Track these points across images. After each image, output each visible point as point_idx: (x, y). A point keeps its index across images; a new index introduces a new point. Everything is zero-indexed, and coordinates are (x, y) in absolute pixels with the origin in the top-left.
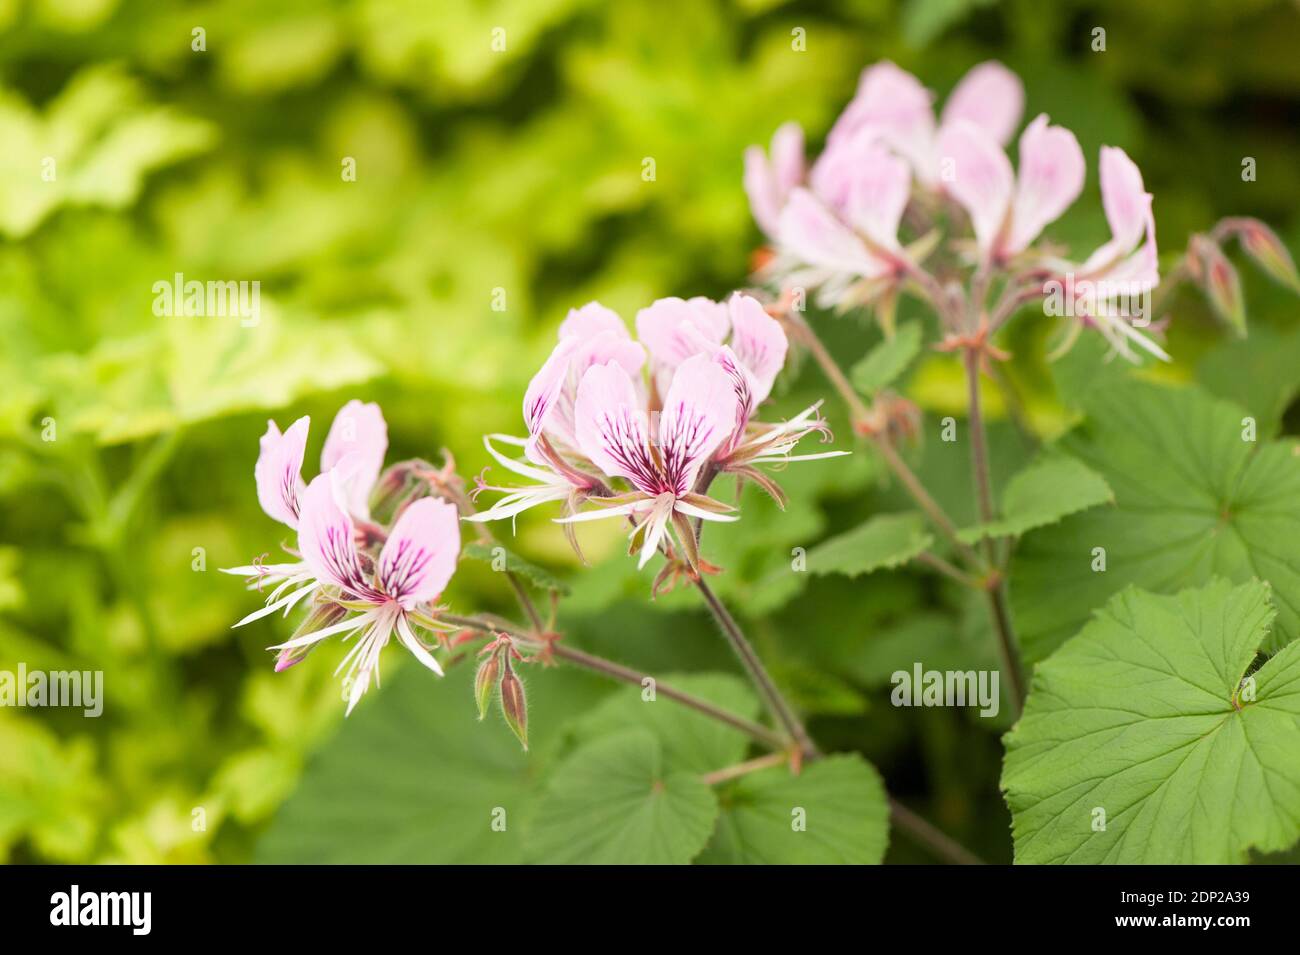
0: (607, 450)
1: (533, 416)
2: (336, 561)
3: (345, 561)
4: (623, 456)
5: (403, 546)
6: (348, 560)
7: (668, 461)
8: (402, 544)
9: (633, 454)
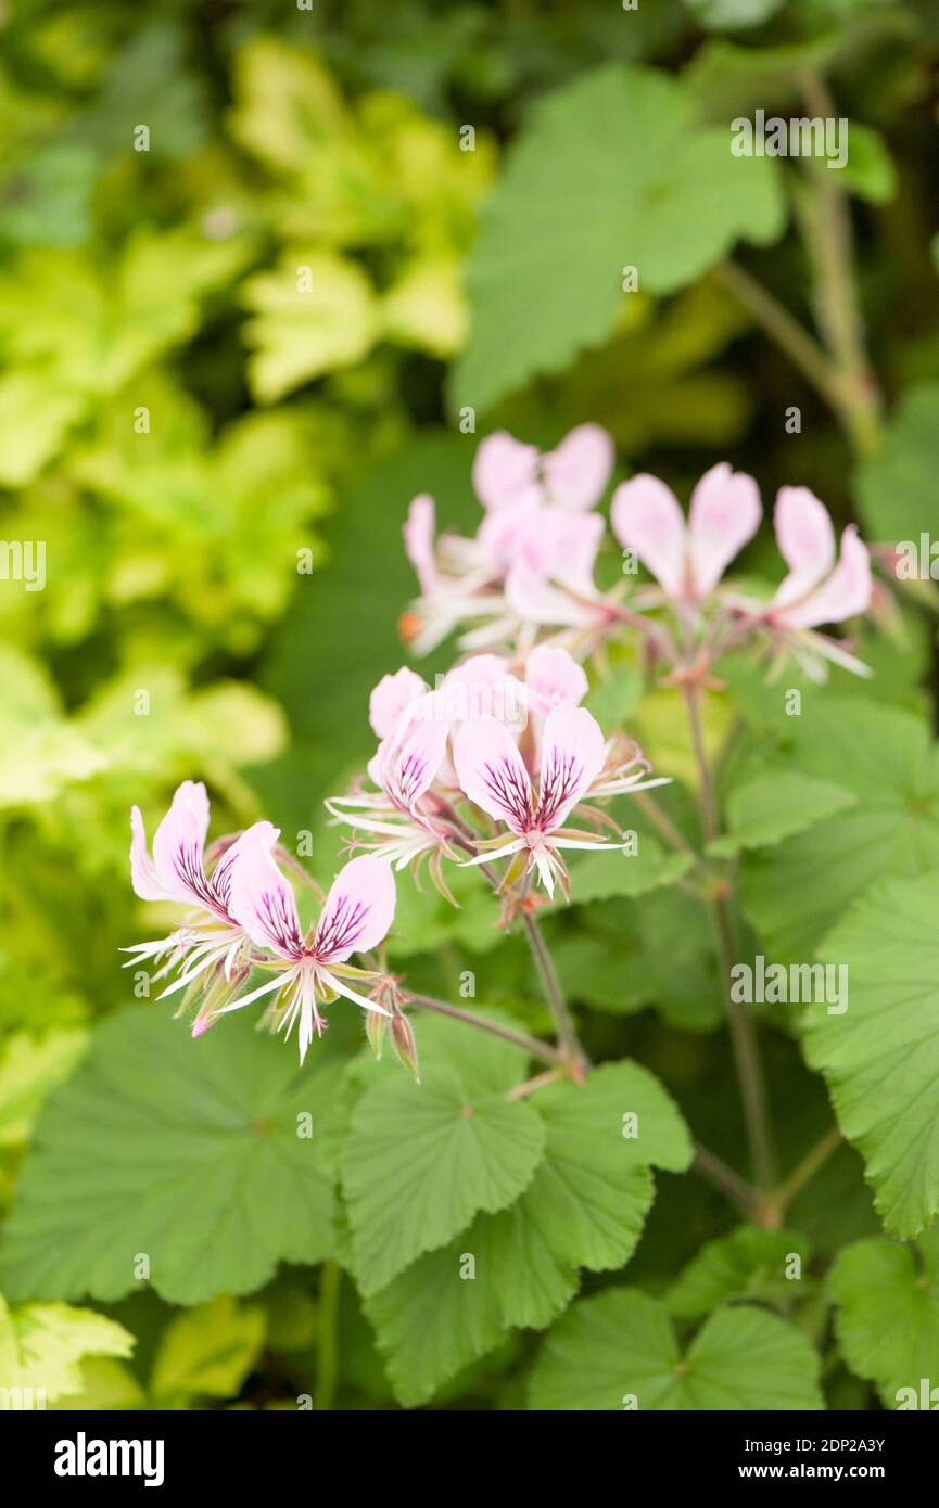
0: (492, 798)
1: (403, 774)
2: (273, 923)
3: (282, 923)
4: (507, 801)
5: (341, 902)
6: (286, 922)
7: (545, 801)
8: (340, 900)
9: (515, 798)
